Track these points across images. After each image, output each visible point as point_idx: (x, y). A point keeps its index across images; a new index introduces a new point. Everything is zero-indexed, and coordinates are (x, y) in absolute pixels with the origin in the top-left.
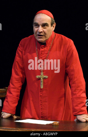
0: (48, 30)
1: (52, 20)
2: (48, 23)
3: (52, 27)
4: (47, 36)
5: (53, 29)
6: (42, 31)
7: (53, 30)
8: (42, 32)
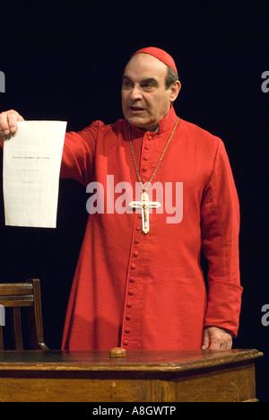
0: (155, 96)
1: (169, 73)
2: (156, 78)
3: (170, 91)
4: (153, 111)
5: (171, 95)
6: (141, 97)
7: (173, 100)
8: (139, 100)
